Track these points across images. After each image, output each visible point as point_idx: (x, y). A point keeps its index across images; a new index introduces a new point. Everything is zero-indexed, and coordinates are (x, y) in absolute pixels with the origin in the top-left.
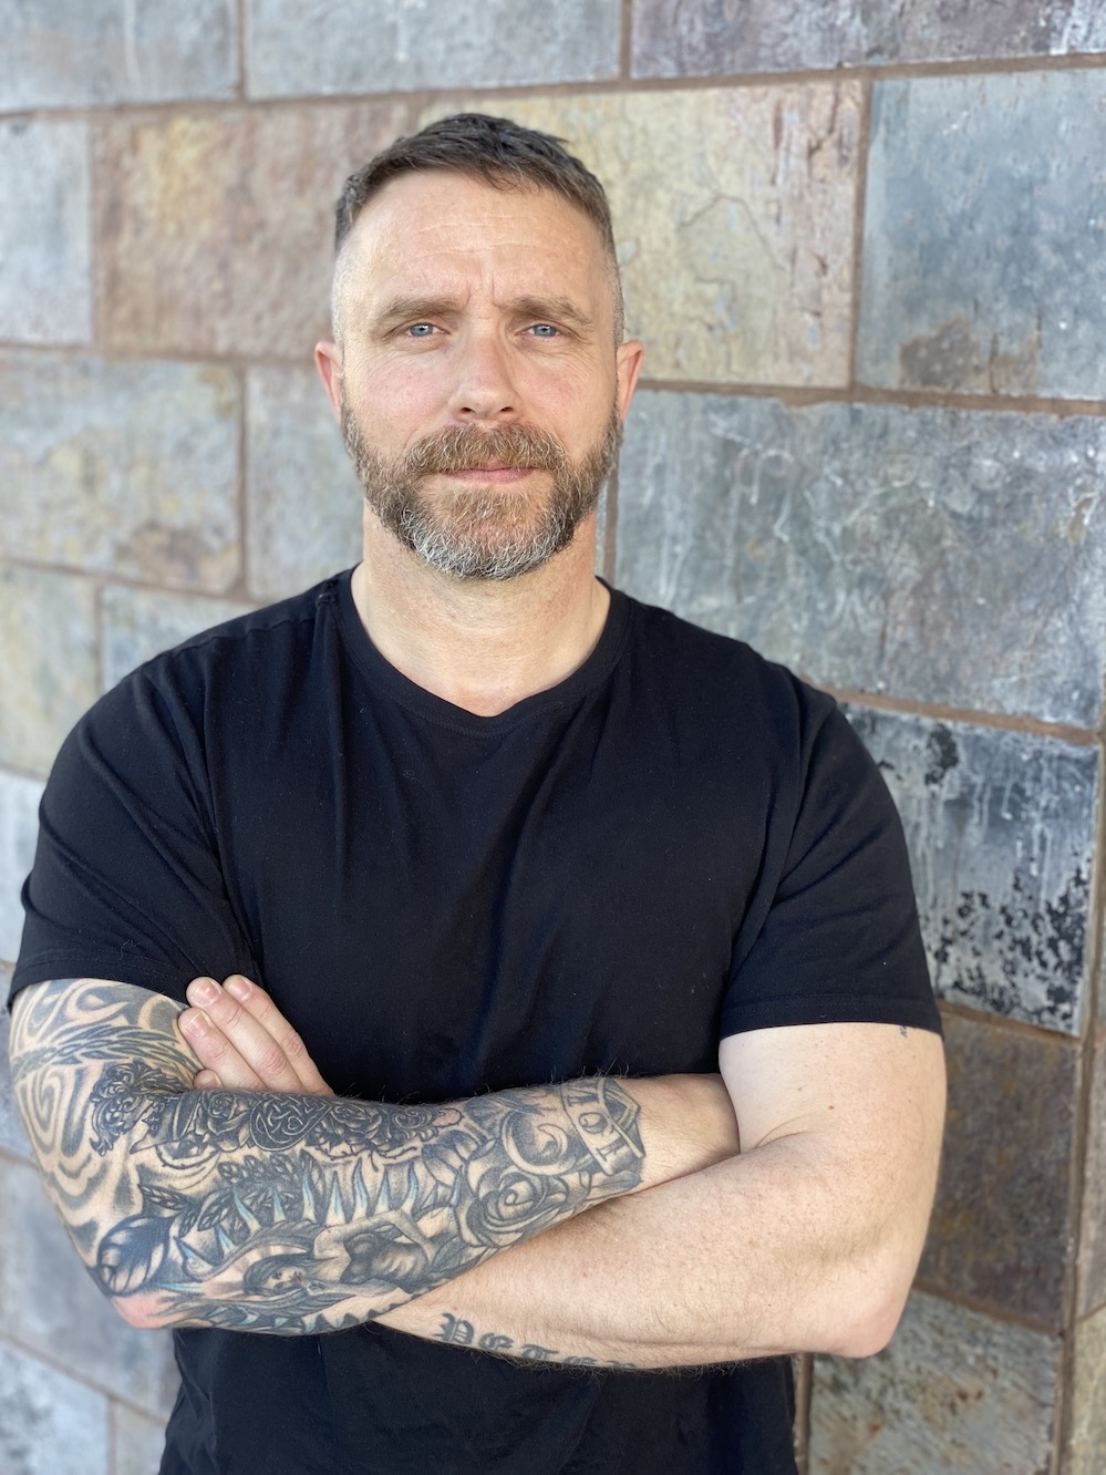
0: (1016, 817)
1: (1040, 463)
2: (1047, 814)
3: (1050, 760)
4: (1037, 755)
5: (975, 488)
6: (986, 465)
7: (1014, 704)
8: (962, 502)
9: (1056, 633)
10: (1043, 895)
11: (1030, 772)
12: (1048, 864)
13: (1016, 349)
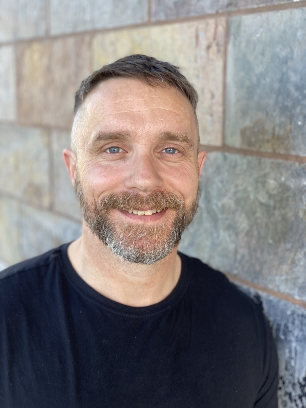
0: (286, 339)
1: (292, 183)
2: (298, 340)
3: (298, 315)
4: (293, 313)
5: (268, 192)
6: (272, 183)
7: (284, 288)
8: (263, 198)
9: (299, 260)
10: (296, 375)
11: (291, 320)
12: (298, 362)
13: (282, 132)
